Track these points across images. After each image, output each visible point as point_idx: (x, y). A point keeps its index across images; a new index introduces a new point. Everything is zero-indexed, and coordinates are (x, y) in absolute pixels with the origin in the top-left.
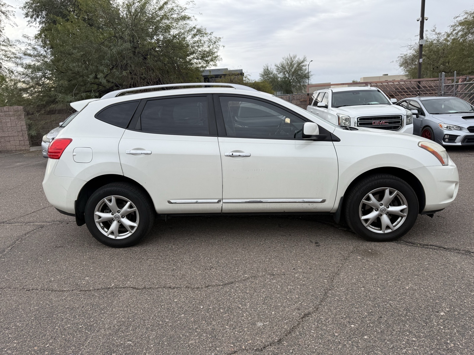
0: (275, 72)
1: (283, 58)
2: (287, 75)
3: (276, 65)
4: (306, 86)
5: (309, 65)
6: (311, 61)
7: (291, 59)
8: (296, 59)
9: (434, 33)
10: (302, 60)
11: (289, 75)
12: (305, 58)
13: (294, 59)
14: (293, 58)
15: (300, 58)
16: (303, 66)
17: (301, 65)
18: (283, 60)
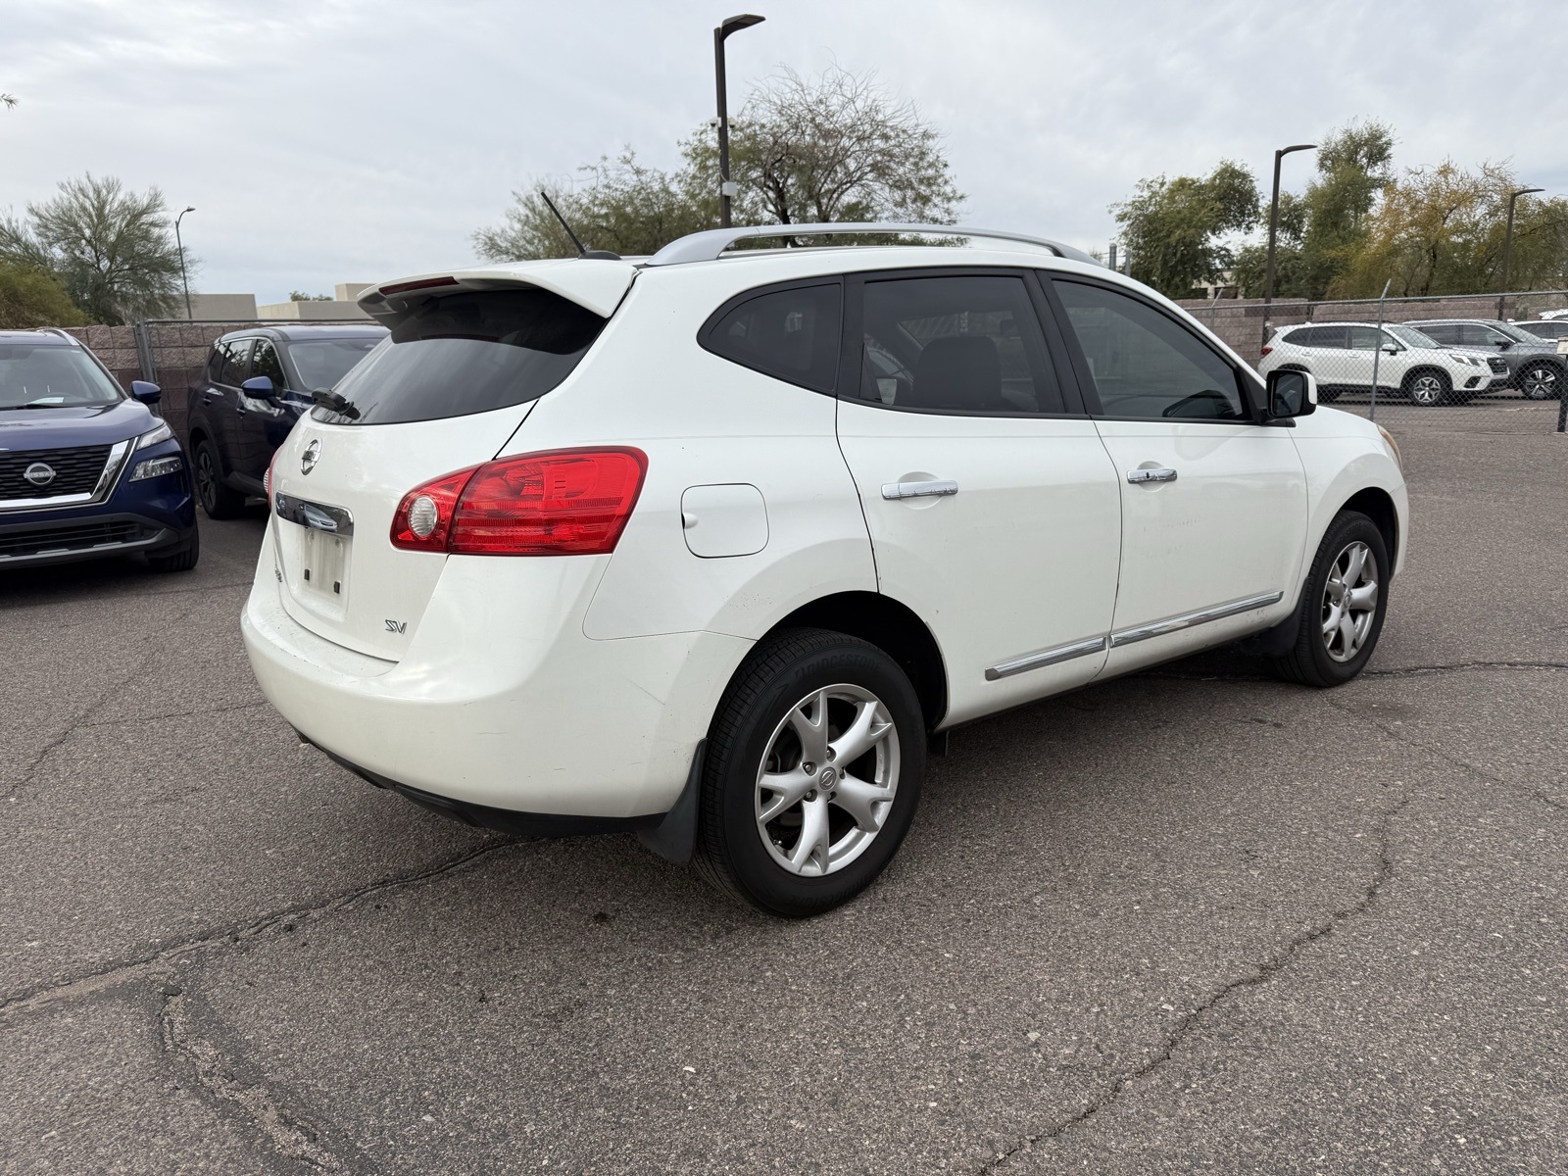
0: (32, 237)
1: (62, 187)
2: (89, 254)
3: (31, 211)
4: (174, 298)
5: (177, 224)
6: (189, 210)
7: (98, 192)
8: (121, 196)
9: (627, 167)
10: (145, 202)
11: (96, 252)
12: (156, 196)
13: (109, 193)
14: (104, 192)
15: (138, 196)
16: (153, 224)
17: (145, 218)
18: (65, 195)
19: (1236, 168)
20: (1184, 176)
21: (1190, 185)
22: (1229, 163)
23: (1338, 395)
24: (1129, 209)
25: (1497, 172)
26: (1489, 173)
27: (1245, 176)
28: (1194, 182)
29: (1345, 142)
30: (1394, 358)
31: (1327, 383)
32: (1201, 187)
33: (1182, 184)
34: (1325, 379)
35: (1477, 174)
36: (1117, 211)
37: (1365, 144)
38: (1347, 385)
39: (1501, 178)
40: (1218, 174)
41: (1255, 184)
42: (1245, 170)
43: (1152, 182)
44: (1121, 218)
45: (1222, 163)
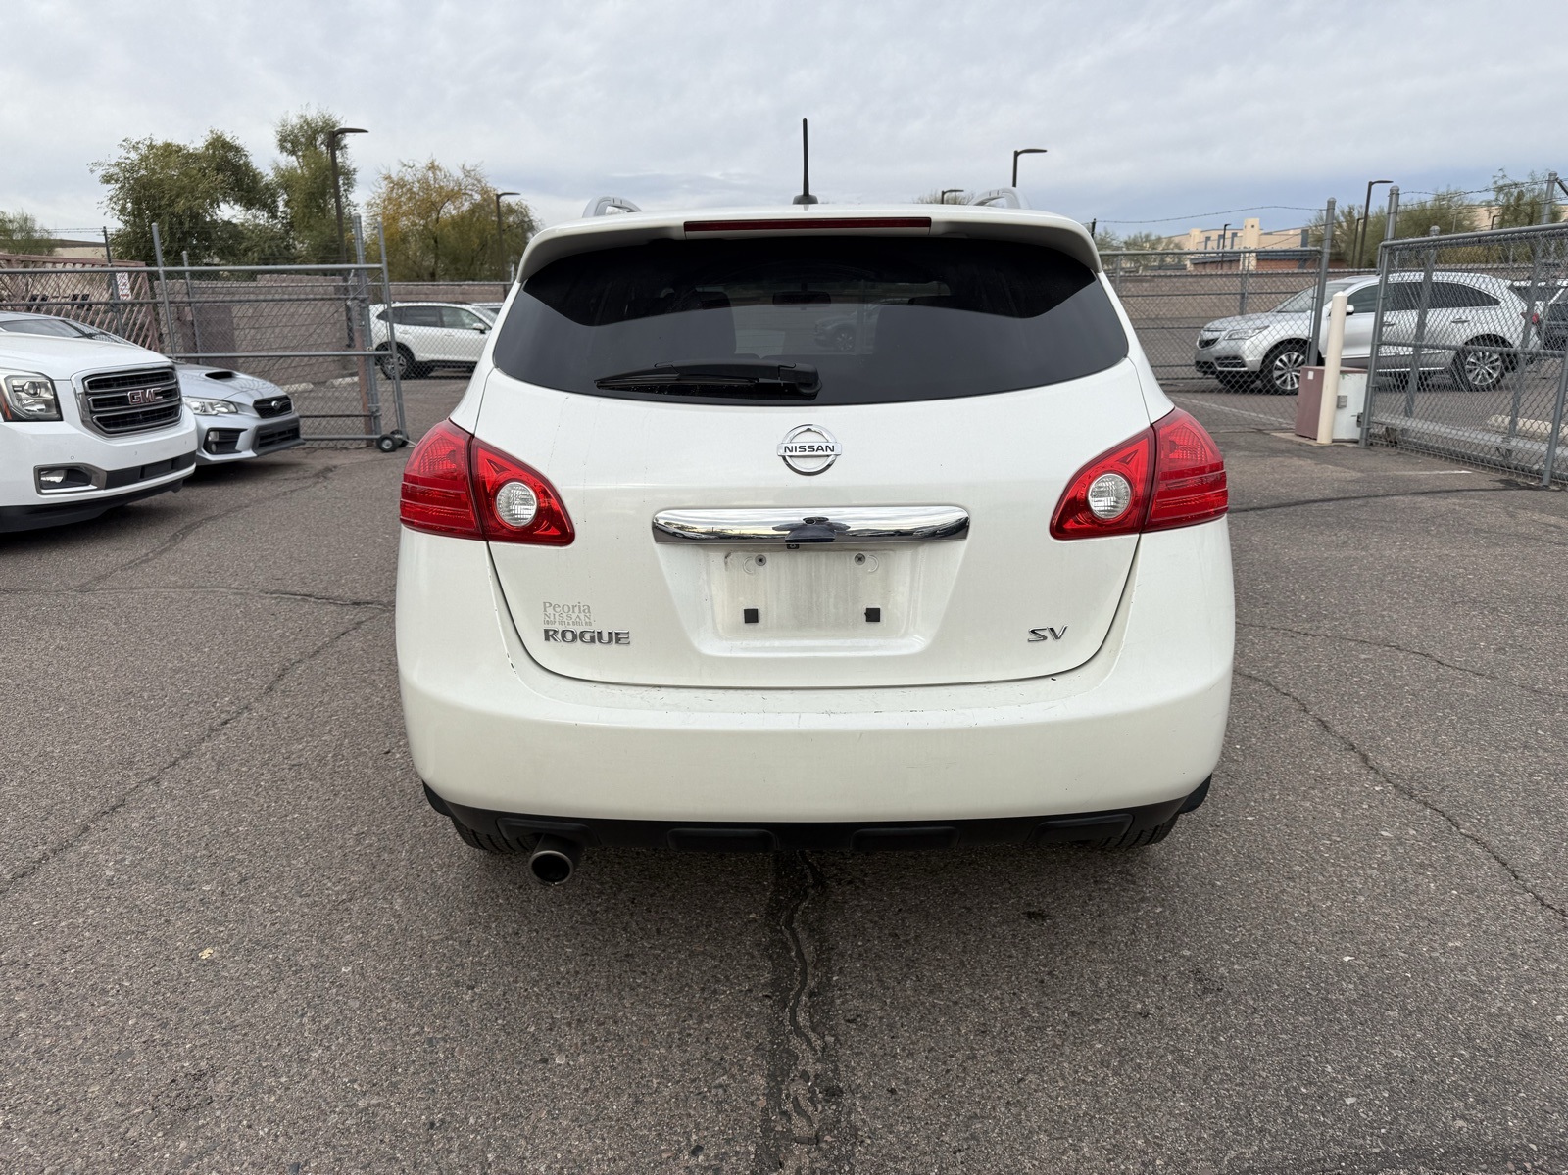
19: (228, 140)
20: (169, 141)
21: (177, 152)
22: (219, 133)
23: (432, 370)
24: (116, 170)
25: (473, 174)
26: (467, 174)
27: (237, 150)
28: (181, 150)
29: (301, 127)
30: (482, 336)
31: (425, 360)
32: (190, 155)
33: (169, 150)
34: (428, 355)
35: (458, 174)
36: (100, 172)
37: (322, 131)
38: (438, 361)
39: (477, 180)
40: (210, 144)
41: (250, 158)
42: (237, 143)
43: (138, 143)
44: (107, 179)
45: (211, 132)
